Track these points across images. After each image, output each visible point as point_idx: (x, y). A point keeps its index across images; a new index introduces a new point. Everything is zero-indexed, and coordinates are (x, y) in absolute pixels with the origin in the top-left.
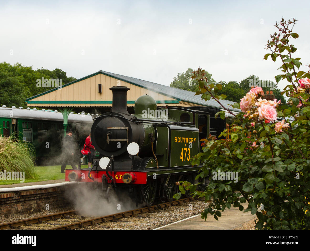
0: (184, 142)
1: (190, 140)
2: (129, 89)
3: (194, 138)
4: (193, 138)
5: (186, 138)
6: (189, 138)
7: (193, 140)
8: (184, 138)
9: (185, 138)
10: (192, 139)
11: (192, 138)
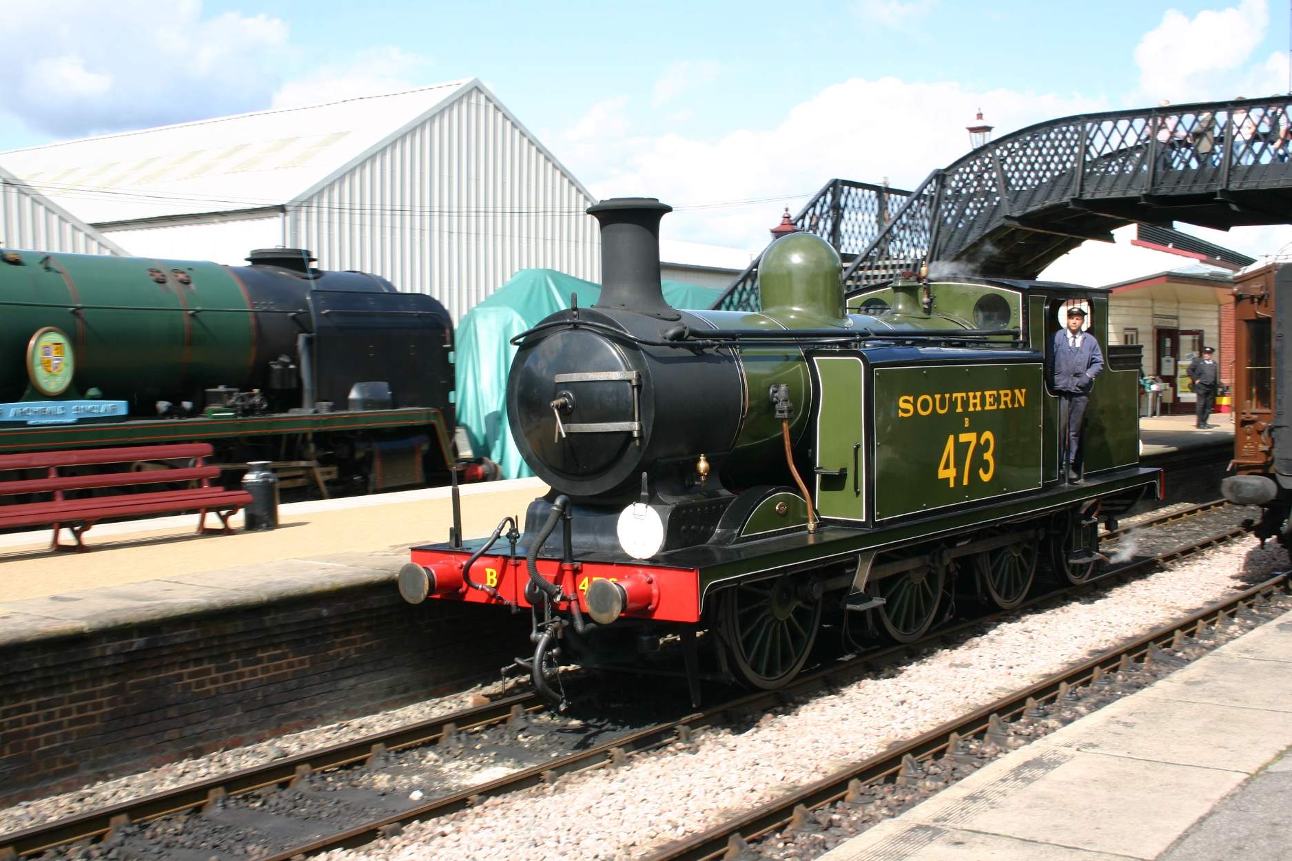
0: (959, 410)
1: (992, 400)
2: (669, 209)
3: (1017, 391)
4: (1008, 392)
5: (971, 394)
6: (987, 393)
7: (1008, 399)
8: (955, 395)
9: (964, 394)
10: (1006, 395)
11: (1002, 392)
